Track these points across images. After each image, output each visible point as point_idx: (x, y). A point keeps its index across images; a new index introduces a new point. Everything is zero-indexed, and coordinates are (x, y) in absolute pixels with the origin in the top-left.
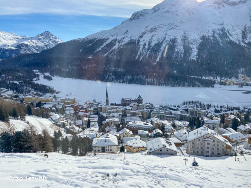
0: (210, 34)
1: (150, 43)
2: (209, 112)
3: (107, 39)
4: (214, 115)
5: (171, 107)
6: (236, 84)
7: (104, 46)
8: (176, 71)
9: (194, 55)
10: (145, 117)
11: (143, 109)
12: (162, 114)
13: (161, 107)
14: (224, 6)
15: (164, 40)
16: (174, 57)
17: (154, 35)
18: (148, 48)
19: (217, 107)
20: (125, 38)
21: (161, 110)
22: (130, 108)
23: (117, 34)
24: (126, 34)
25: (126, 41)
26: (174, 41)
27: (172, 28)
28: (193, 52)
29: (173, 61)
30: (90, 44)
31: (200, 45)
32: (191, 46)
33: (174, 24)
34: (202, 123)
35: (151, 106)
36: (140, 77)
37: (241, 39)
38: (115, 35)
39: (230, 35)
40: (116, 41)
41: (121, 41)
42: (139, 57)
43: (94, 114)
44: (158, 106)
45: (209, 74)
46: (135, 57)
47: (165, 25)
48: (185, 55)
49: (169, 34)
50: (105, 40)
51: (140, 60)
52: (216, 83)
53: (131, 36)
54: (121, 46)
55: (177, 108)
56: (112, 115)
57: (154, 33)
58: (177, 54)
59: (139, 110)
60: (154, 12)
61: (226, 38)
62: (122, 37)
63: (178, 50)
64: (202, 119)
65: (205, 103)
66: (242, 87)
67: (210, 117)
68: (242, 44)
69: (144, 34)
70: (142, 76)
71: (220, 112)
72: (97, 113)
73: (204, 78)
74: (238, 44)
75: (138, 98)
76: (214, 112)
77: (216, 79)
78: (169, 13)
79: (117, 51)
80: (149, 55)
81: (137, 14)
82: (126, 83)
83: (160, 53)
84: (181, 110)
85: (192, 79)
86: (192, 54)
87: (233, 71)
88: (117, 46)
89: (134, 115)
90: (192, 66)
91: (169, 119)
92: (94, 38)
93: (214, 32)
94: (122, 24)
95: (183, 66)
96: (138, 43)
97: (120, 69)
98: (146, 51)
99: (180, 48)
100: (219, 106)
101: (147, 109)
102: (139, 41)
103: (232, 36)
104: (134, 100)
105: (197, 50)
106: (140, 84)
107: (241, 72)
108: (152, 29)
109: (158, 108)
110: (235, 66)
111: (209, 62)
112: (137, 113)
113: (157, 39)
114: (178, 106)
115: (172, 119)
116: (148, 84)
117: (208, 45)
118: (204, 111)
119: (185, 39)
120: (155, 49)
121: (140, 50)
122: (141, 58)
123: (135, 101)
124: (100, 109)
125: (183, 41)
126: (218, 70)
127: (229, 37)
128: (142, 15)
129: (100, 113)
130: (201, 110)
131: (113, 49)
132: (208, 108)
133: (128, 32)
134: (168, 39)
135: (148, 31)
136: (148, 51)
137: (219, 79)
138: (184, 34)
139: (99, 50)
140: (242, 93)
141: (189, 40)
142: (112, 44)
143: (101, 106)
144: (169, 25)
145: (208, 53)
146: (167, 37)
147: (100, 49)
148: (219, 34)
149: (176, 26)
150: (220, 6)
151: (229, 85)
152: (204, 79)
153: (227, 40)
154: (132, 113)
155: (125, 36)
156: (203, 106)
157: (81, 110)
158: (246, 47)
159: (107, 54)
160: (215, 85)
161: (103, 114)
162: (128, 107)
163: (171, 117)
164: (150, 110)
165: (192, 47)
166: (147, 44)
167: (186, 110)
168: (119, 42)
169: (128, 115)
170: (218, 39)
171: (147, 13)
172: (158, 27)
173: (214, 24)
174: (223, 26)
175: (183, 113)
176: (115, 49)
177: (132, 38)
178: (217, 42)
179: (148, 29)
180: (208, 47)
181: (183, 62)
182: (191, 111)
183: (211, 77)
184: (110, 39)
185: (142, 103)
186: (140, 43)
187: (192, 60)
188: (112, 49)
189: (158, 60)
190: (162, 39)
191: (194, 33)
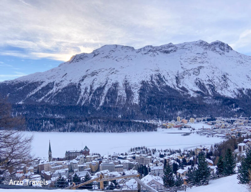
0: (148, 79)
1: (91, 87)
2: (154, 157)
3: (42, 82)
4: (159, 160)
5: (119, 156)
6: (176, 127)
7: (38, 90)
8: (120, 116)
9: (136, 100)
10: (94, 170)
11: (91, 161)
12: (112, 164)
13: (110, 157)
14: (158, 54)
15: (106, 84)
16: (117, 101)
17: (96, 79)
18: (90, 92)
19: (162, 151)
20: (63, 81)
21: (110, 161)
22: (77, 162)
23: (54, 77)
24: (64, 77)
25: (65, 84)
26: (116, 85)
27: (113, 73)
28: (135, 96)
29: (116, 105)
30: (21, 88)
31: (141, 89)
32: (133, 90)
33: (114, 69)
34: (148, 170)
35: (99, 157)
36: (83, 123)
37: (175, 84)
38: (52, 78)
40: (53, 84)
41: (59, 85)
42: (81, 101)
43: (36, 173)
44: (106, 156)
45: (151, 117)
46: (76, 102)
47: (106, 70)
48: (128, 100)
49: (110, 78)
50: (40, 83)
51: (82, 104)
52: (158, 127)
53: (70, 79)
54: (59, 89)
55: (125, 156)
56: (57, 173)
57: (95, 76)
58: (120, 98)
59: (87, 163)
60: (94, 56)
61: (163, 83)
62: (61, 80)
63: (121, 95)
64: (148, 166)
65: (151, 148)
66: (181, 129)
67: (155, 163)
68: (177, 88)
69: (85, 77)
70: (85, 123)
71: (164, 157)
72: (38, 172)
73: (147, 121)
74: (173, 89)
75: (85, 149)
76: (159, 157)
77: (158, 123)
78: (109, 58)
79: (55, 95)
80: (92, 99)
81: (76, 57)
82: (68, 132)
83: (103, 97)
84: (130, 158)
85: (137, 124)
86: (134, 98)
87: (172, 114)
88: (54, 90)
89: (82, 169)
90: (135, 110)
91: (118, 169)
92: (25, 81)
93: (152, 77)
94: (59, 66)
95: (127, 111)
96: (79, 87)
97: (59, 115)
98: (89, 95)
99: (122, 92)
100: (163, 150)
101: (95, 161)
102: (79, 84)
103: (167, 81)
104: (79, 152)
105: (139, 95)
106: (84, 132)
107: (179, 115)
108: (93, 73)
109: (107, 158)
110: (173, 109)
111: (150, 106)
112: (85, 167)
113: (99, 83)
114: (126, 154)
115: (121, 169)
116: (92, 131)
117: (148, 90)
118: (149, 157)
119: (126, 84)
120: (98, 93)
121: (81, 94)
122: (83, 102)
123: (82, 152)
124: (42, 167)
125: (124, 86)
126: (159, 113)
127: (165, 82)
128: (81, 58)
129: (42, 172)
130: (147, 156)
131: (50, 93)
132: (154, 153)
133: (66, 75)
134: (110, 83)
135: (89, 75)
136: (90, 95)
137: (160, 122)
138: (125, 79)
139: (32, 94)
140: (182, 135)
141: (130, 84)
142: (49, 87)
143: (42, 163)
144: (110, 69)
145: (148, 97)
146: (109, 81)
147: (34, 93)
148: (156, 80)
149: (117, 71)
150: (154, 53)
151: (170, 128)
152: (147, 123)
153: (163, 85)
154: (80, 167)
155: (63, 79)
156: (149, 151)
157: (18, 171)
158: (180, 91)
159: (42, 99)
160: (158, 129)
161: (46, 173)
162: (74, 161)
163: (120, 167)
164: (98, 161)
165: (133, 92)
166: (89, 88)
167: (134, 158)
168: (57, 85)
169: (75, 170)
170: (156, 84)
171: (86, 57)
172: (99, 71)
173: (151, 70)
174: (160, 72)
175: (132, 161)
176: (52, 93)
177: (72, 82)
178: (155, 87)
179: (89, 72)
180: (148, 91)
181: (126, 106)
182: (138, 158)
183: (154, 120)
184: (46, 82)
185: (89, 155)
186: (81, 87)
187: (134, 105)
188: (48, 93)
189: (101, 104)
190: (104, 83)
191: (134, 78)
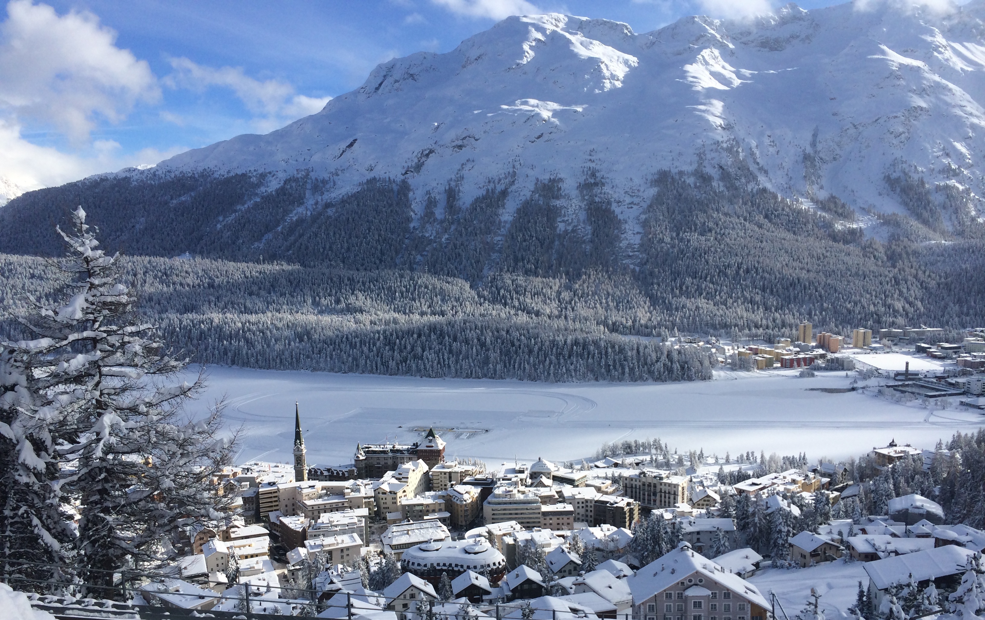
0: (685, 163)
1: (451, 196)
3: (263, 176)
4: (715, 492)
5: (556, 473)
6: (793, 364)
7: (249, 204)
9: (633, 250)
10: (462, 521)
11: (452, 485)
12: (529, 502)
13: (521, 475)
15: (511, 183)
17: (469, 166)
18: (446, 217)
19: (727, 460)
20: (343, 170)
21: (522, 488)
24: (347, 155)
26: (550, 189)
27: (538, 137)
28: (626, 235)
30: (185, 198)
31: (652, 208)
32: (618, 211)
33: (545, 121)
35: (480, 474)
39: (761, 169)
40: (305, 184)
41: (328, 186)
43: (249, 520)
49: (529, 162)
50: (255, 180)
52: (718, 362)
54: (326, 206)
56: (326, 523)
57: (466, 153)
58: (565, 243)
59: (433, 492)
61: (748, 182)
62: (333, 169)
63: (570, 228)
65: (684, 449)
66: (812, 375)
67: (701, 503)
69: (427, 155)
71: (738, 482)
73: (672, 341)
74: (790, 208)
75: (426, 440)
76: (717, 480)
78: (525, 74)
81: (393, 70)
84: (597, 482)
86: (625, 244)
88: (309, 206)
89: (418, 513)
91: (554, 520)
92: (200, 168)
93: (699, 155)
96: (403, 196)
98: (441, 230)
99: (573, 220)
100: (733, 456)
101: (467, 488)
102: (405, 185)
103: (766, 172)
104: (407, 451)
105: (641, 230)
108: (457, 137)
109: (509, 480)
112: (427, 505)
113: (482, 181)
115: (565, 519)
121: (412, 225)
123: (415, 452)
124: (272, 500)
127: (755, 178)
128: (412, 76)
129: (272, 517)
130: (667, 476)
131: (295, 218)
133: (354, 147)
134: (527, 182)
135: (442, 145)
136: (445, 232)
138: (589, 164)
139: (224, 223)
141: (608, 187)
143: (270, 483)
144: (528, 122)
146: (521, 172)
147: (232, 218)
148: (720, 166)
151: (765, 368)
153: (749, 188)
154: (409, 506)
155: (342, 162)
156: (676, 458)
158: (820, 216)
159: (264, 242)
160: (716, 372)
161: (285, 520)
162: (388, 483)
163: (562, 513)
164: (478, 489)
165: (620, 216)
166: (442, 200)
168: (318, 187)
170: (718, 184)
172: (482, 128)
175: (607, 494)
176: (300, 221)
177: (375, 174)
182: (634, 483)
183: (699, 336)
184: (277, 173)
186: (410, 195)
188: (288, 220)
190: (503, 180)
